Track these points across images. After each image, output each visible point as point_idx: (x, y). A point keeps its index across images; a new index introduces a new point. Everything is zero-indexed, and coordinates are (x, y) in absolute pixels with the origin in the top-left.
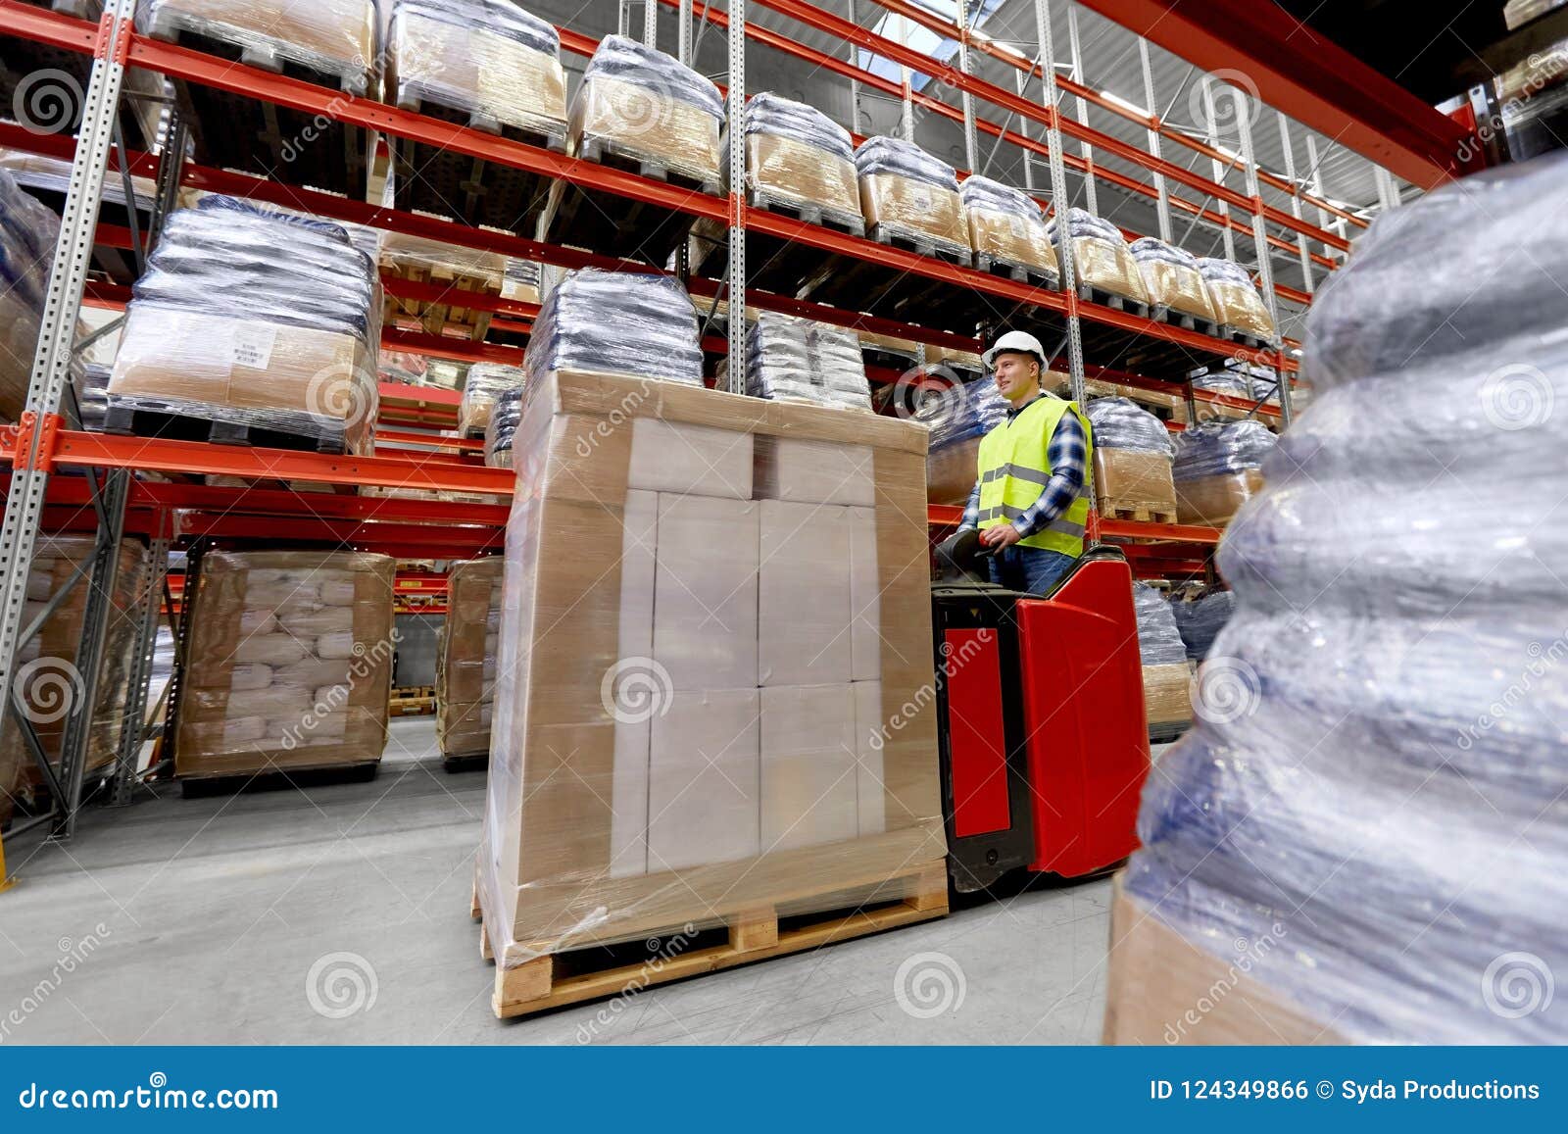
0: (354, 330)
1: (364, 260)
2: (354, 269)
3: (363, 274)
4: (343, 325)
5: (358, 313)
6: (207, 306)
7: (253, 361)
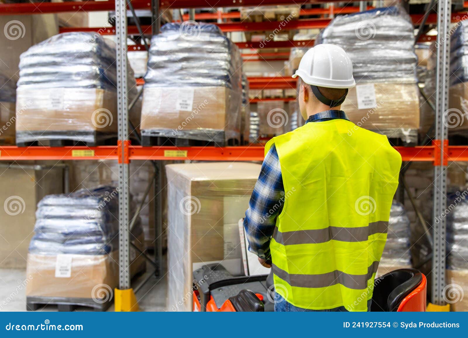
0: (224, 83)
1: (226, 43)
2: (223, 49)
3: (227, 50)
4: (220, 81)
5: (225, 73)
6: (169, 82)
7: (186, 108)
